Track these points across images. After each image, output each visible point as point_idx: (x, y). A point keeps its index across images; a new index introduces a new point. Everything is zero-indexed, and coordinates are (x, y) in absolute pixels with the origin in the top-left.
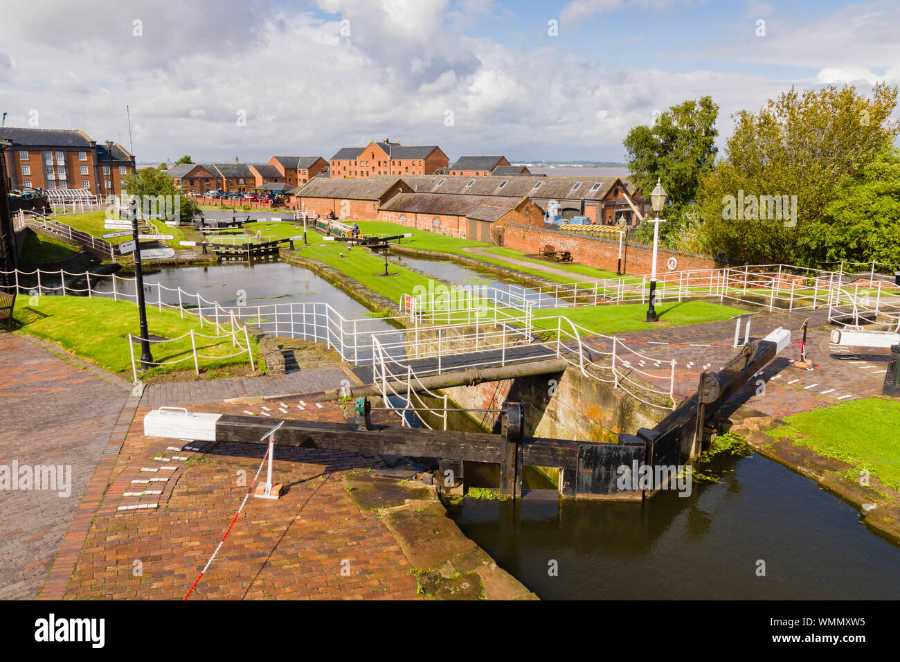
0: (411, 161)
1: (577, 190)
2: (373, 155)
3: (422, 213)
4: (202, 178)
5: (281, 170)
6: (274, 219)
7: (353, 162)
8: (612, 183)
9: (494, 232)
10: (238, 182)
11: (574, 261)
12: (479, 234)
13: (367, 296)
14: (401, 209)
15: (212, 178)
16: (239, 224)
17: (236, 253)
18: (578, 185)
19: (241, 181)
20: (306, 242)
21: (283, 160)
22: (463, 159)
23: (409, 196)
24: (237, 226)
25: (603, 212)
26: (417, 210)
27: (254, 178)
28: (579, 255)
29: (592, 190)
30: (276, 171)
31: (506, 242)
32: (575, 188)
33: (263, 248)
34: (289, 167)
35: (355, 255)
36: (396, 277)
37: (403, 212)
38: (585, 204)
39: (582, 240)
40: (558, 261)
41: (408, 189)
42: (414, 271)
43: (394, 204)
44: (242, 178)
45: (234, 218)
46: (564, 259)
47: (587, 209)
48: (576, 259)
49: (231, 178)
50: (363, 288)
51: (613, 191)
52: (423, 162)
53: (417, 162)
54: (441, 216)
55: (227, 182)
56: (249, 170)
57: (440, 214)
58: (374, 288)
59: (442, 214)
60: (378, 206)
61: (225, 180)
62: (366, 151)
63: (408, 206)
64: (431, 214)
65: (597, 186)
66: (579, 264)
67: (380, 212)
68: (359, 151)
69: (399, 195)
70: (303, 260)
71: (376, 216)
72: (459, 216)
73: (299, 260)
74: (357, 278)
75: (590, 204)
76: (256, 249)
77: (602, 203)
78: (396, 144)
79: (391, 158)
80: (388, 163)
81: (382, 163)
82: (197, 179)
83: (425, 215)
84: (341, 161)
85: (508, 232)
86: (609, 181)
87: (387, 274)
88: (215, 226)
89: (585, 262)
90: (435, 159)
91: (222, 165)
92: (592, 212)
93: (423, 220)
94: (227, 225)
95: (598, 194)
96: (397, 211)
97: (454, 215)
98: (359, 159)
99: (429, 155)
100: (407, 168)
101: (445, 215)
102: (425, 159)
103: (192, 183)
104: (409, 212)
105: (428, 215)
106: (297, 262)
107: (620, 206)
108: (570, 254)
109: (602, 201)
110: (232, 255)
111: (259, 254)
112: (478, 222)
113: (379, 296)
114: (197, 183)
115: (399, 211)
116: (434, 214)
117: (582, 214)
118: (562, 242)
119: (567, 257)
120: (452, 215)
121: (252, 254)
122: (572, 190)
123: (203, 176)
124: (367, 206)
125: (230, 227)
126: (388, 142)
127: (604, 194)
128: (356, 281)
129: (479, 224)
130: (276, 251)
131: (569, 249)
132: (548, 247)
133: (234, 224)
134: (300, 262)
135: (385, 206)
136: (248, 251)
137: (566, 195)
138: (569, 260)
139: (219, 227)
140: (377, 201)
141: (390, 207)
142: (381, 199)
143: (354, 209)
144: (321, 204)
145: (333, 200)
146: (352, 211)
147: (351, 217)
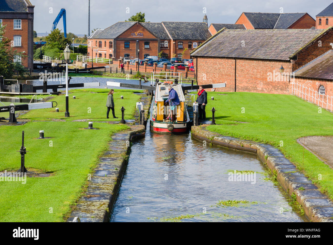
4: (140, 40)
10: (189, 46)
15: (154, 40)
21: (255, 18)
34: (261, 27)
44: (195, 40)
49: (181, 41)
55: (176, 45)
56: (207, 31)
60: (289, 71)
61: (172, 43)
63: (332, 71)
71: (286, 87)
82: (134, 40)
91: (173, 23)
96: (314, 79)
103: (127, 46)
104: (331, 80)
114: (133, 46)
115: (317, 79)
123: (141, 37)
135: (300, 72)
140: (289, 61)
141: (306, 73)
142: (294, 58)
143: (259, 76)
144: (219, 68)
145: (234, 61)
146: (256, 78)
147: (255, 88)
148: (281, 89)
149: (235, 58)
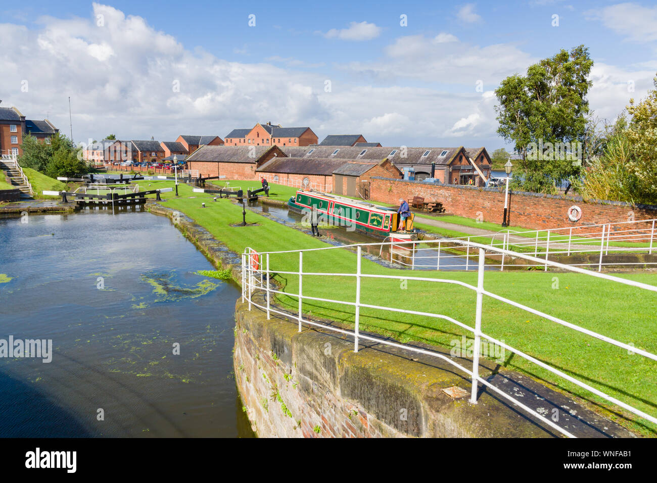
0: (288, 139)
1: (427, 156)
2: (258, 134)
3: (293, 174)
5: (186, 146)
6: (160, 177)
7: (242, 140)
8: (458, 151)
9: (360, 186)
10: (151, 155)
11: (446, 212)
12: (345, 188)
13: (212, 249)
14: (275, 170)
16: (127, 181)
17: (101, 203)
18: (427, 152)
19: (153, 154)
20: (177, 195)
21: (188, 139)
22: (329, 137)
23: (283, 159)
24: (124, 182)
25: (451, 174)
26: (288, 171)
27: (163, 152)
28: (452, 205)
29: (440, 157)
30: (182, 147)
31: (372, 194)
32: (425, 155)
33: (130, 198)
34: (192, 143)
35: (219, 206)
36: (254, 228)
37: (277, 173)
38: (436, 168)
39: (456, 190)
40: (430, 212)
41: (281, 154)
42: (277, 221)
43: (269, 166)
45: (122, 175)
46: (435, 211)
47: (437, 172)
48: (449, 209)
49: (145, 152)
50: (210, 239)
51: (459, 156)
52: (297, 139)
53: (292, 139)
54: (310, 176)
55: (142, 154)
56: (160, 146)
57: (309, 174)
58: (224, 240)
59: (311, 174)
60: (255, 168)
61: (140, 153)
62: (252, 131)
63: (281, 168)
64: (301, 174)
65: (444, 153)
66: (452, 215)
67: (258, 173)
68: (247, 132)
69: (274, 159)
70: (162, 210)
71: (253, 177)
72: (326, 175)
73: (159, 209)
74: (209, 228)
75: (440, 168)
76: (122, 199)
77: (450, 167)
78: (276, 126)
79: (272, 136)
80: (270, 140)
81: (265, 140)
83: (296, 175)
84: (233, 139)
85: (374, 185)
86: (455, 149)
87: (245, 224)
88: (103, 182)
89: (459, 213)
90: (307, 137)
91: (138, 141)
92: (441, 175)
93: (294, 179)
94: (115, 181)
95: (446, 160)
96: (271, 172)
97: (322, 175)
98: (247, 137)
99: (302, 134)
100: (284, 144)
101: (313, 175)
102: (299, 137)
104: (282, 173)
105: (298, 175)
106: (157, 211)
107: (464, 170)
108: (441, 205)
109: (449, 165)
110: (96, 205)
111: (124, 204)
112: (344, 177)
113: (226, 249)
115: (273, 172)
116: (303, 174)
117: (433, 176)
118: (432, 193)
119: (438, 209)
120: (319, 175)
121: (117, 204)
122: (423, 156)
124: (246, 168)
125: (118, 183)
126: (270, 124)
127: (451, 160)
128: (207, 231)
129: (345, 179)
130: (143, 202)
131: (441, 200)
132: (416, 198)
133: (121, 180)
134: (159, 212)
135: (261, 168)
136: (112, 201)
137: (417, 161)
138: (441, 212)
139: (107, 183)
140: (255, 163)
141: (265, 169)
142: (258, 161)
143: (235, 171)
144: (207, 167)
145: (217, 163)
146: (233, 173)
147: (233, 178)
148: (250, 178)
149: (218, 162)
